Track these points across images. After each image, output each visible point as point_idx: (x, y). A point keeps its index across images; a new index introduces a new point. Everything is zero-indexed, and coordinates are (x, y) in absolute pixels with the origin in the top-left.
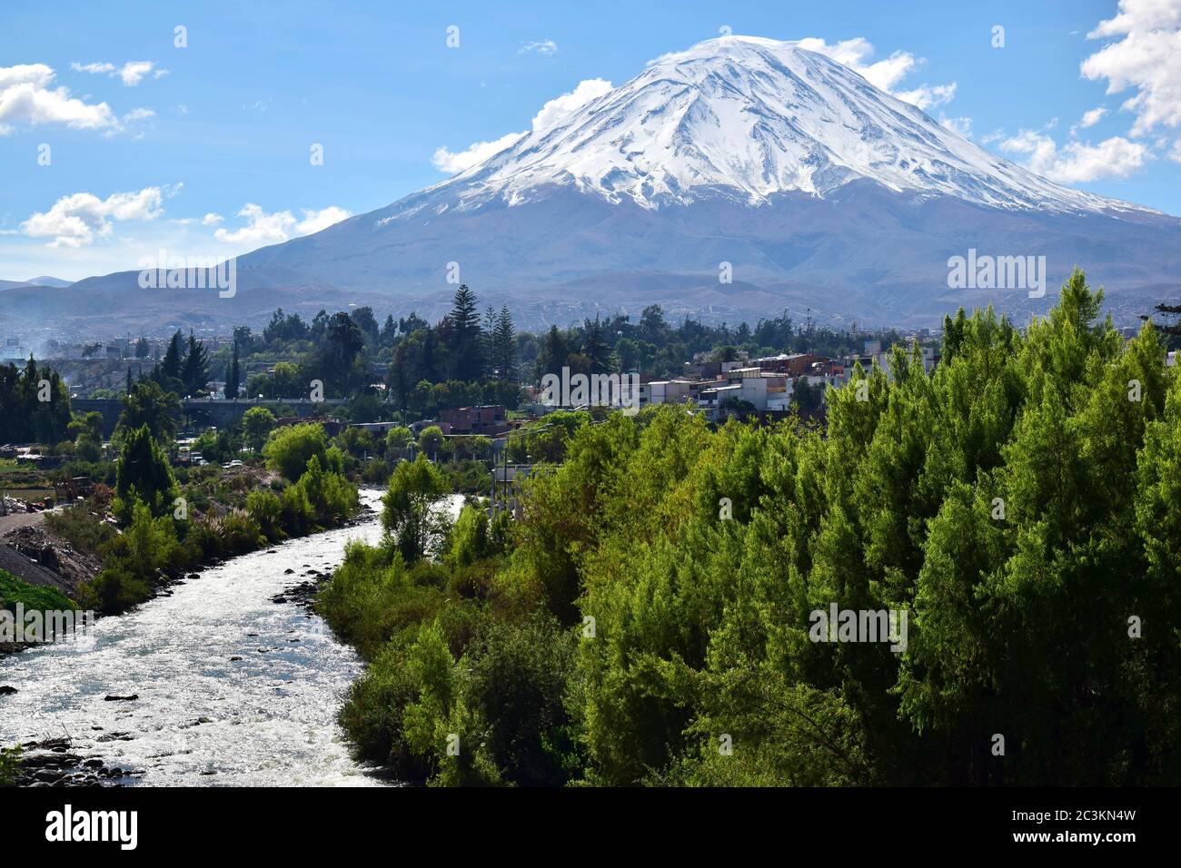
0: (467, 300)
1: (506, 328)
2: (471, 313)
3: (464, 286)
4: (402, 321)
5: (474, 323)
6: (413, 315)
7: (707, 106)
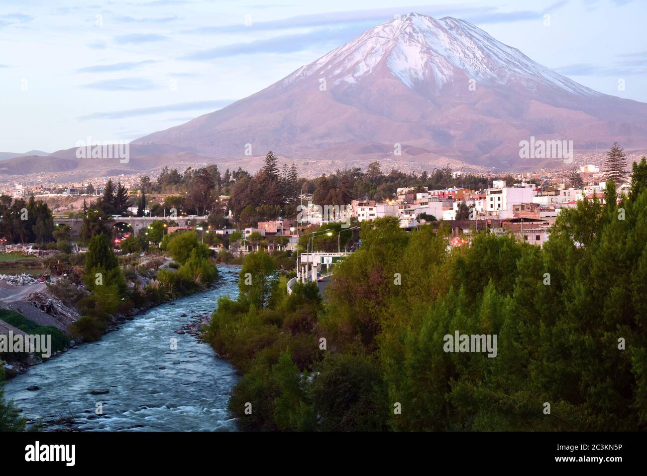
0: (273, 160)
1: (294, 175)
2: (274, 167)
3: (270, 152)
4: (234, 172)
5: (276, 172)
6: (240, 169)
7: (400, 50)
